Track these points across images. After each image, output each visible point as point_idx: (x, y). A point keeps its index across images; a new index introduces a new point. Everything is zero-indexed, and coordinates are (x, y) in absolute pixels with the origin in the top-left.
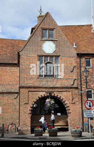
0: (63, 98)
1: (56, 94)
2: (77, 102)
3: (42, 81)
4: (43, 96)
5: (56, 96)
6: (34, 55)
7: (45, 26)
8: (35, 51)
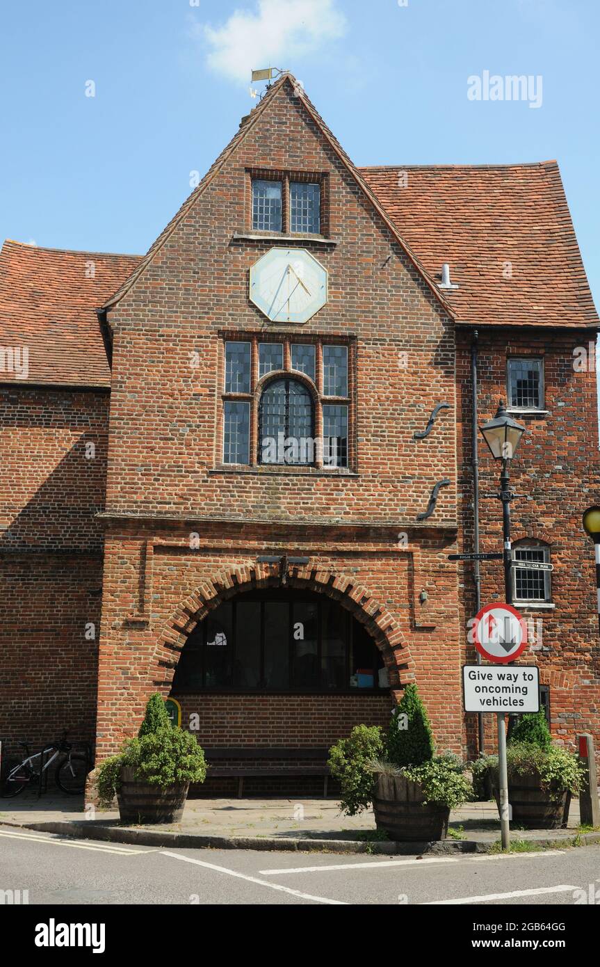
0: (369, 592)
1: (322, 568)
2: (449, 618)
3: (242, 490)
4: (244, 578)
5: (322, 578)
6: (196, 332)
7: (264, 156)
8: (203, 305)
